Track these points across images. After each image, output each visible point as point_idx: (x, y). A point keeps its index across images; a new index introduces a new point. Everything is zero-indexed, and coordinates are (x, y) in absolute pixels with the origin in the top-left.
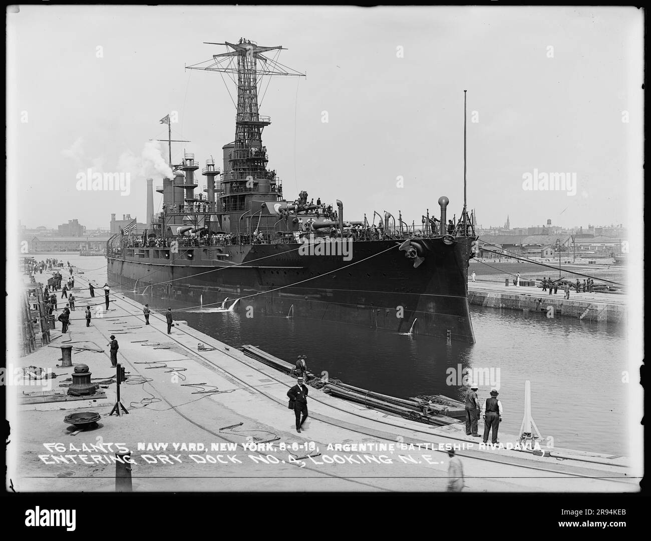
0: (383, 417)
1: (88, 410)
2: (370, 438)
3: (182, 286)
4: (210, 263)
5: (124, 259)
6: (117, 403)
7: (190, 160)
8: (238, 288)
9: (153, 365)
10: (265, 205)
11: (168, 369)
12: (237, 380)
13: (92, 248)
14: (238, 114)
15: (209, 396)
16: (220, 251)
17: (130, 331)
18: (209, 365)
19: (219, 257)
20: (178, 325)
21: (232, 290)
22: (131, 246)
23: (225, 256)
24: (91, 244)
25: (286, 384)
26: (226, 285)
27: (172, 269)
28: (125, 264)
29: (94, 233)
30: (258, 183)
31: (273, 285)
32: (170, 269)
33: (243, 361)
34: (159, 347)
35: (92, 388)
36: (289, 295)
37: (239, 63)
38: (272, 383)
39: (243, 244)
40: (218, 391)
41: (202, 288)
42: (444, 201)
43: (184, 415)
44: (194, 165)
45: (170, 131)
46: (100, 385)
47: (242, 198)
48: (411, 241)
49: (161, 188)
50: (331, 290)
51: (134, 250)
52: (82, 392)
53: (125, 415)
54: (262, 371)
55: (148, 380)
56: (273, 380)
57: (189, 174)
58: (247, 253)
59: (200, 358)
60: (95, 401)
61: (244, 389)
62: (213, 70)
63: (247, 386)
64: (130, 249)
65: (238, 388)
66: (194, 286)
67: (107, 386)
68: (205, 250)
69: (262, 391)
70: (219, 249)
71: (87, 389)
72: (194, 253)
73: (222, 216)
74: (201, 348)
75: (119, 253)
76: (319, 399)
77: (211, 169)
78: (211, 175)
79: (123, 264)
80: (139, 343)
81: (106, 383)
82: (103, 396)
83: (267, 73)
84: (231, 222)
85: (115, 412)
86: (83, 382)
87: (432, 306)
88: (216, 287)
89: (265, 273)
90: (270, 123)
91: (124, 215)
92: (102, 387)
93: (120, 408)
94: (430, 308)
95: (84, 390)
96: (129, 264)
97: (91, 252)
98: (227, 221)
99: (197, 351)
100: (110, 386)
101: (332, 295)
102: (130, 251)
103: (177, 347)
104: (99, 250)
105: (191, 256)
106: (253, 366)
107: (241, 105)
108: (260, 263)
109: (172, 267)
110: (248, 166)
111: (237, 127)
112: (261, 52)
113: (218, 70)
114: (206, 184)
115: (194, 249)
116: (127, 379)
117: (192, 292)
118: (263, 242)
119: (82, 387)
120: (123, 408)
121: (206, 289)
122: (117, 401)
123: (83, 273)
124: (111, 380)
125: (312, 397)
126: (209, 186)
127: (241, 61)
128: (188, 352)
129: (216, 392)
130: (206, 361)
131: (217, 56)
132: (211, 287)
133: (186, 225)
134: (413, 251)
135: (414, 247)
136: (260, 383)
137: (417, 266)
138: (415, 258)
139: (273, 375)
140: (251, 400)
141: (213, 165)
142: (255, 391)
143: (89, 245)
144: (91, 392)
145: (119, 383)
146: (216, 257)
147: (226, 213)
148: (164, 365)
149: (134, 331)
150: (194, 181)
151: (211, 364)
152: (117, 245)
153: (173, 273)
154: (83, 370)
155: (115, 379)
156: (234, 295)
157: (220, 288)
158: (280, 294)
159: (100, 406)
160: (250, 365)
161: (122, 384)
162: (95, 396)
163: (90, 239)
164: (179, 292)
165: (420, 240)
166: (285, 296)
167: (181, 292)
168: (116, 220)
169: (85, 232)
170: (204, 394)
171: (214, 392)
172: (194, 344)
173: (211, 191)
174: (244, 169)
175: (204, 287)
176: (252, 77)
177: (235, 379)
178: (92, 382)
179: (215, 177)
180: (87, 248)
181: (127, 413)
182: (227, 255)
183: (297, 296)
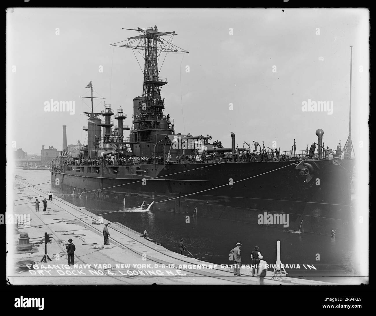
0: (198, 262)
1: (28, 259)
2: (191, 274)
3: (109, 192)
4: (131, 177)
5: (65, 173)
6: (45, 255)
7: (108, 108)
8: (153, 194)
9: (66, 233)
10: (167, 137)
11: (74, 235)
12: (115, 241)
13: (31, 165)
14: (145, 77)
15: (99, 250)
16: (138, 168)
17: (53, 213)
18: (99, 233)
19: (137, 173)
20: (81, 210)
21: (148, 195)
22: (70, 165)
23: (143, 172)
24: (30, 163)
25: (143, 243)
26: (143, 192)
27: (102, 181)
28: (65, 177)
29: (32, 157)
30: (159, 123)
31: (180, 192)
32: (101, 180)
33: (118, 231)
34: (70, 222)
35: (30, 246)
36: (193, 200)
37: (145, 43)
38: (134, 243)
39: (157, 164)
40: (104, 248)
41: (125, 194)
42: (320, 132)
43: (84, 261)
44: (111, 112)
45: (92, 92)
46: (35, 245)
47: (149, 133)
48: (305, 162)
49: (87, 128)
50: (227, 197)
51: (72, 167)
52: (25, 249)
53: (50, 262)
54: (129, 236)
55: (63, 241)
56: (135, 241)
57: (107, 118)
58: (161, 170)
59: (94, 228)
60: (32, 254)
61: (119, 246)
62: (129, 47)
63: (121, 245)
64: (69, 166)
65: (115, 246)
66: (118, 192)
67: (39, 245)
68: (127, 168)
69: (129, 248)
70: (137, 167)
71: (27, 247)
72: (119, 169)
73: (134, 145)
74: (94, 223)
75: (60, 169)
76: (161, 252)
77: (121, 115)
78: (121, 119)
79: (63, 176)
80: (58, 220)
81: (38, 243)
82: (37, 251)
83: (164, 50)
84: (140, 149)
85: (44, 260)
86: (25, 243)
87: (317, 211)
88: (136, 194)
89: (174, 184)
90: (166, 83)
91: (49, 146)
92: (36, 246)
93: (47, 258)
94: (317, 213)
95: (25, 247)
96: (68, 176)
97: (30, 168)
98: (138, 148)
99: (92, 225)
100: (41, 245)
101: (229, 201)
102: (68, 167)
103: (80, 223)
104: (35, 167)
105: (116, 171)
106: (124, 233)
107: (147, 71)
108: (171, 177)
109: (102, 179)
110: (152, 111)
111: (144, 85)
112: (160, 35)
113: (131, 47)
114: (117, 125)
115: (119, 167)
116: (51, 241)
117: (117, 197)
118: (175, 162)
119: (25, 246)
120: (49, 258)
121: (128, 194)
122: (45, 254)
123: (25, 180)
124: (41, 242)
125: (158, 250)
126: (119, 126)
127: (146, 41)
128: (87, 225)
129: (102, 248)
130: (97, 231)
131: (131, 38)
132: (131, 193)
133: (107, 151)
134: (306, 170)
135: (308, 167)
136: (128, 243)
137: (309, 181)
138: (306, 175)
139: (136, 238)
140: (123, 253)
141: (122, 113)
142: (124, 247)
143: (29, 164)
144: (30, 249)
145: (46, 243)
146: (135, 172)
147: (137, 143)
148: (72, 233)
149: (55, 213)
150: (111, 122)
151: (99, 232)
152: (58, 163)
153: (102, 183)
154: (25, 236)
155: (44, 241)
156: (149, 199)
157: (138, 194)
158: (186, 199)
159: (35, 257)
160: (122, 232)
161: (48, 244)
162: (32, 251)
163: (29, 160)
164: (107, 196)
165: (313, 162)
166: (190, 201)
167: (108, 196)
168: (45, 149)
169: (26, 156)
170: (96, 249)
171: (101, 248)
172: (90, 221)
173: (121, 129)
174: (149, 113)
175: (126, 193)
176: (154, 52)
177: (114, 241)
178: (30, 243)
179: (123, 120)
180: (28, 165)
181: (51, 261)
182: (145, 171)
183: (200, 201)
